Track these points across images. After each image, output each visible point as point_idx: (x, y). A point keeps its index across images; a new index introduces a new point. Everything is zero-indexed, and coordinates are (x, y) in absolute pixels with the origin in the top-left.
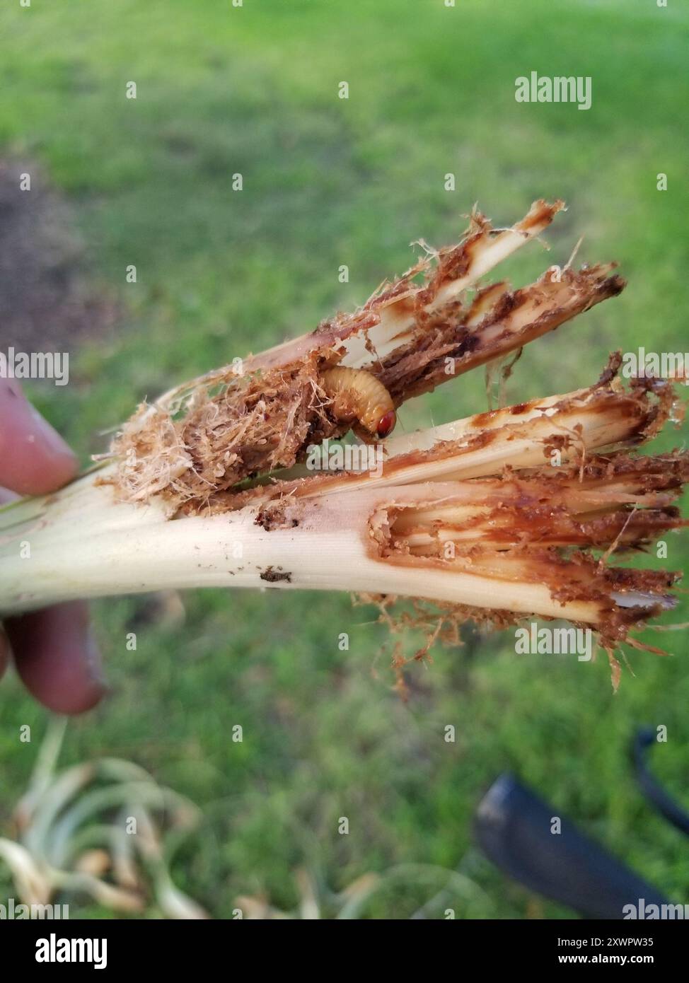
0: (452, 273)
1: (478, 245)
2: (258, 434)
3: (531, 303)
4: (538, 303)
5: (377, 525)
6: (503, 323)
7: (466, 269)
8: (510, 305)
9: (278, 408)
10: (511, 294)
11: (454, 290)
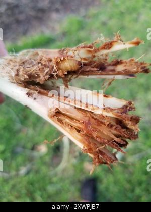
0: (105, 47)
1: (116, 43)
2: (36, 73)
3: (123, 65)
4: (125, 66)
5: (52, 110)
6: (114, 66)
7: (110, 48)
8: (118, 63)
9: (43, 68)
10: (119, 60)
11: (105, 52)
